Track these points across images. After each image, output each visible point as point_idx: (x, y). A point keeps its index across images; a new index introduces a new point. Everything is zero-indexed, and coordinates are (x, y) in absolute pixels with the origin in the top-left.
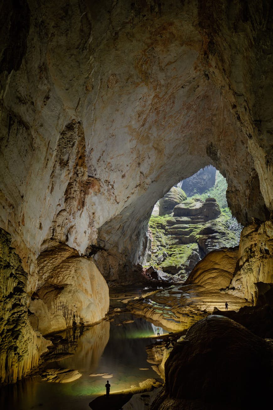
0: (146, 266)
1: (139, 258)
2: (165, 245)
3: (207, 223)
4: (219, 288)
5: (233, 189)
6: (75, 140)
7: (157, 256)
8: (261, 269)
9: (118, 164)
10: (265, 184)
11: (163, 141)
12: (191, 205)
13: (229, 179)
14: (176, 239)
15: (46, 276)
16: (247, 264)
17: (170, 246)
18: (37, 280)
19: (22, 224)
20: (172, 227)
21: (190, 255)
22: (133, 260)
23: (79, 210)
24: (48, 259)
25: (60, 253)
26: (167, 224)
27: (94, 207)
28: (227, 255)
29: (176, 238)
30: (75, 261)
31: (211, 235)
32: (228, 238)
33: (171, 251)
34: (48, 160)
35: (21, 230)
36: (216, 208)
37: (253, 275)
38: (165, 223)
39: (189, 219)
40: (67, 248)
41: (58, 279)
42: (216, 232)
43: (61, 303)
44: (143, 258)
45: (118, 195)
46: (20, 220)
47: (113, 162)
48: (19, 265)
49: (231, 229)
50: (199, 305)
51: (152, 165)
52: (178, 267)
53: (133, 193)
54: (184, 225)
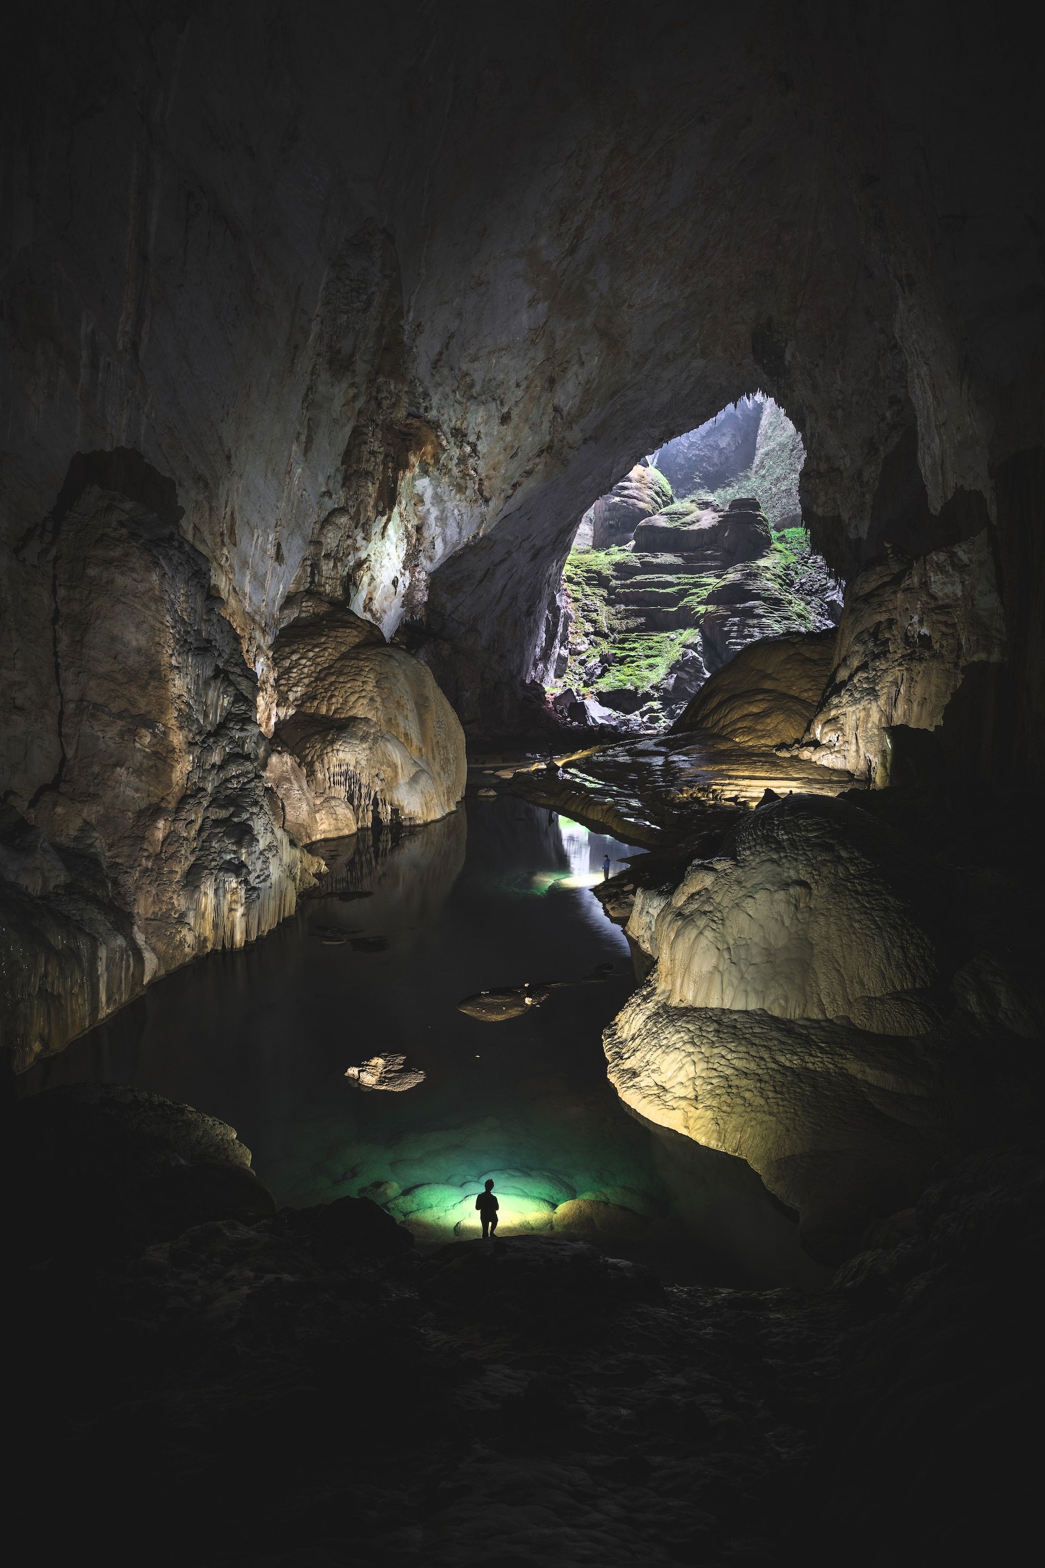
0: (552, 688)
1: (536, 666)
2: (607, 631)
3: (730, 570)
4: (773, 743)
5: (823, 467)
6: (374, 289)
7: (582, 663)
8: (902, 691)
9: (490, 380)
10: (937, 440)
11: (624, 308)
12: (688, 519)
13: (812, 435)
14: (639, 616)
15: (299, 694)
16: (862, 675)
17: (621, 636)
18: (274, 705)
19: (229, 541)
20: (628, 582)
21: (678, 661)
22: (520, 671)
23: (383, 514)
24: (301, 646)
25: (333, 634)
26: (614, 573)
27: (420, 508)
28: (800, 654)
29: (637, 614)
30: (375, 655)
31: (742, 606)
32: (790, 614)
33: (624, 649)
34: (296, 347)
35: (227, 558)
36: (760, 528)
37: (878, 706)
38: (608, 572)
39: (679, 561)
40: (352, 619)
41: (332, 704)
42: (757, 597)
43: (340, 766)
44: (545, 667)
45: (487, 476)
46: (225, 527)
47: (478, 373)
48: (234, 650)
49: (798, 591)
50: (717, 784)
51: (588, 386)
52: (640, 691)
53: (529, 473)
54: (665, 576)
